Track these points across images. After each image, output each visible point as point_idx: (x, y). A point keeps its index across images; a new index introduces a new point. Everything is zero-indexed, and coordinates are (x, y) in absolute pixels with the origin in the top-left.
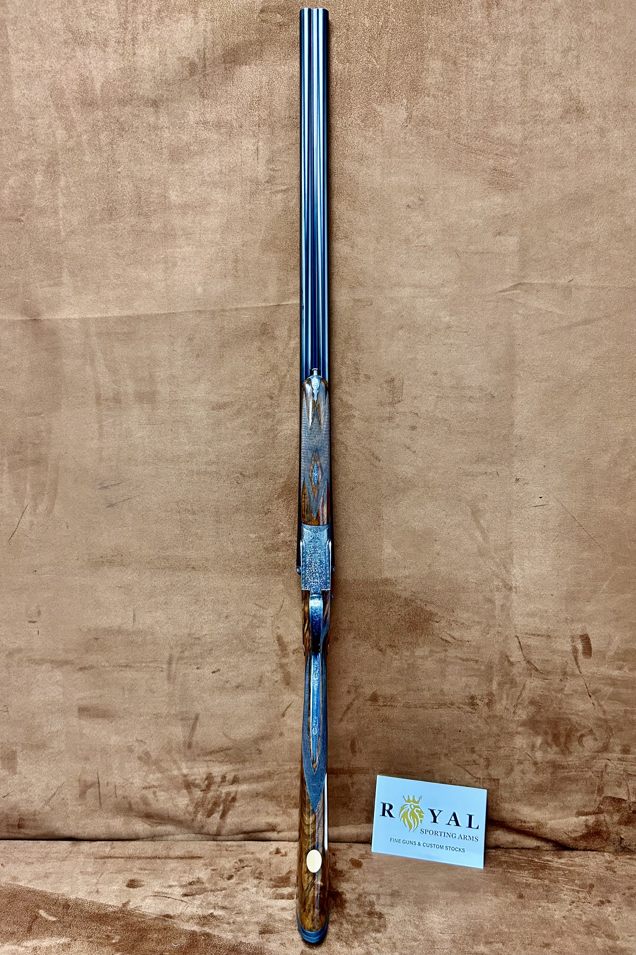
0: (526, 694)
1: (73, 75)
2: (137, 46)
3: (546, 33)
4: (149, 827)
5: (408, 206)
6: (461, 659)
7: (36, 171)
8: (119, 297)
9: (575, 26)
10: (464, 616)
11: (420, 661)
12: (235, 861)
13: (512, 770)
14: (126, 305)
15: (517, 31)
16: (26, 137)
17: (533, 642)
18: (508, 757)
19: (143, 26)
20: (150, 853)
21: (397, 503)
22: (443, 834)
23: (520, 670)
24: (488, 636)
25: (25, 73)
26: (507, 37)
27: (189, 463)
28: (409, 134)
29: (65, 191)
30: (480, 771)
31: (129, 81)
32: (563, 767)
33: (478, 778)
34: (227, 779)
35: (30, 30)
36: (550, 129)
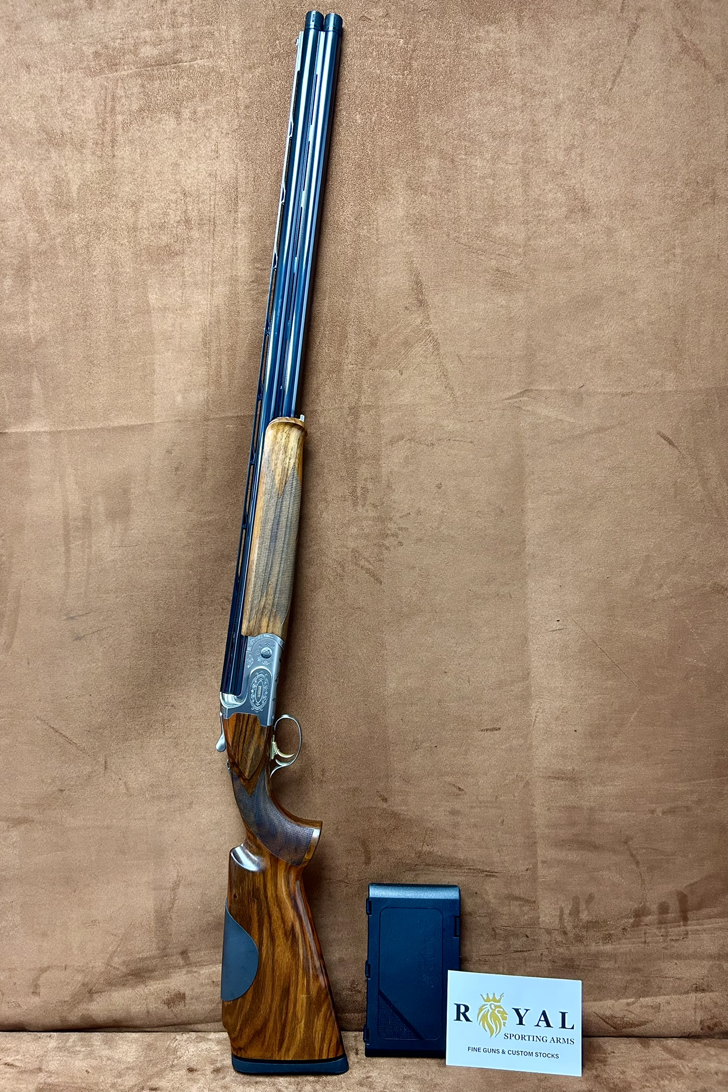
1: (46, 176)
2: (116, 148)
3: (547, 130)
15: (517, 128)
19: (123, 127)
22: (531, 1038)
29: (36, 296)
36: (554, 229)
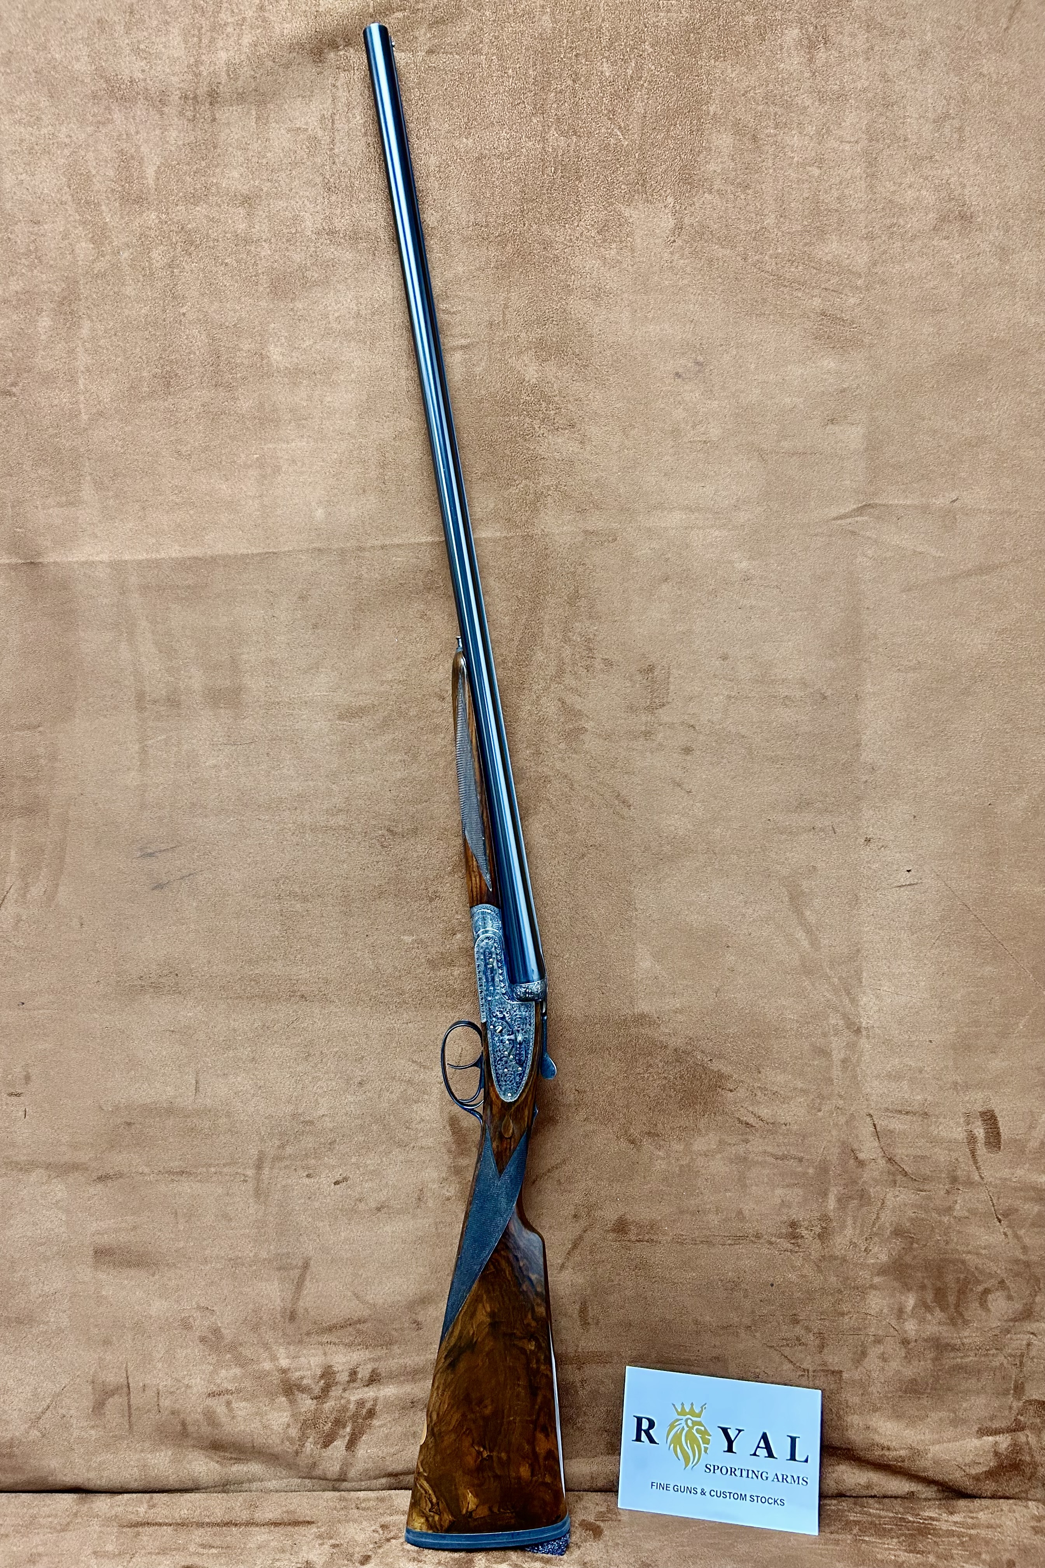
0: (887, 1218)
1: (107, 151)
2: (217, 105)
3: (907, 90)
4: (217, 1466)
5: (677, 374)
6: (772, 1155)
7: (39, 311)
8: (179, 525)
9: (956, 79)
10: (777, 1079)
11: (700, 1161)
12: (373, 1528)
13: (864, 1354)
14: (192, 539)
15: (859, 86)
16: (23, 254)
17: (897, 1124)
18: (856, 1331)
19: (228, 71)
20: (219, 1514)
21: (659, 881)
22: (745, 1473)
23: (876, 1174)
24: (820, 1114)
25: (25, 145)
26: (841, 96)
27: (298, 811)
28: (678, 255)
29: (88, 345)
30: (808, 1357)
31: (203, 164)
32: (954, 1348)
33: (804, 1370)
34: (360, 1376)
35: (34, 74)
36: (916, 247)
